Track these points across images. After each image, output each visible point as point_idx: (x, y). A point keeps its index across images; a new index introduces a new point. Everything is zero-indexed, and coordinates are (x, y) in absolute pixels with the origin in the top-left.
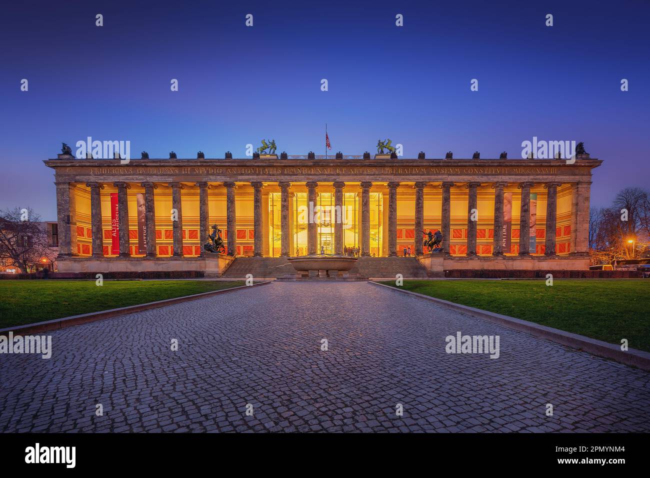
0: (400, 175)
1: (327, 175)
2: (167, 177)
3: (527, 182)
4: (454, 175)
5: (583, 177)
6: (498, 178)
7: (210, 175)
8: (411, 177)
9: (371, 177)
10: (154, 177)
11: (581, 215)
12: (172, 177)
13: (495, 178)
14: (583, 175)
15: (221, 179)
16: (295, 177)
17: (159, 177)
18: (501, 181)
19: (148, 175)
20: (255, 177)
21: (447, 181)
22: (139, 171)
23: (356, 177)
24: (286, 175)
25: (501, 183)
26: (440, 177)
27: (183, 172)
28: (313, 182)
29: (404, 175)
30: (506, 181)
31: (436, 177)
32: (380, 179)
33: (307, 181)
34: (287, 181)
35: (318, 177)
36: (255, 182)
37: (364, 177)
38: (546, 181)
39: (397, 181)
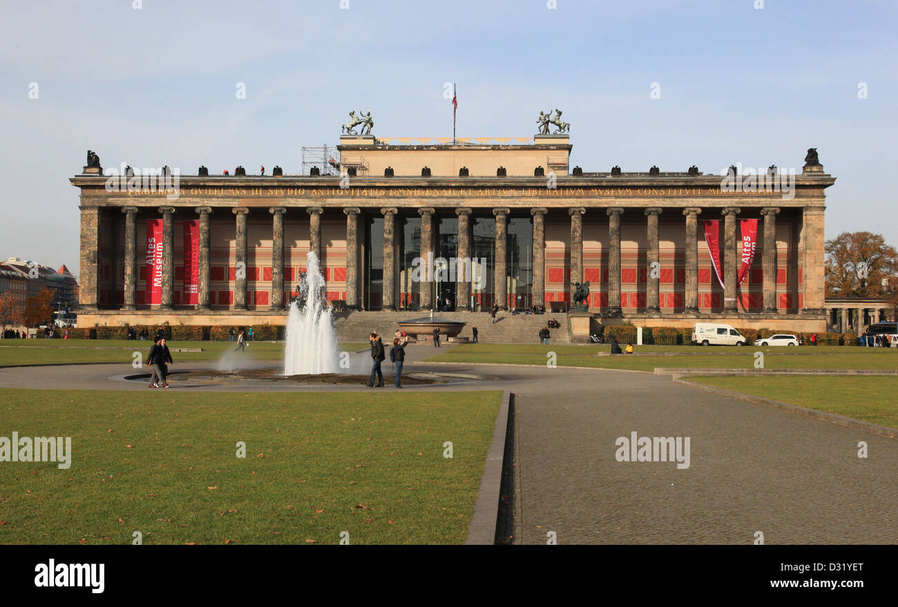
0: (548, 197)
1: (448, 198)
2: (231, 199)
3: (728, 207)
4: (624, 197)
5: (813, 199)
6: (688, 202)
7: (289, 197)
8: (564, 200)
9: (508, 200)
10: (213, 199)
11: (812, 254)
12: (238, 200)
13: (683, 201)
14: (813, 196)
15: (303, 202)
16: (403, 200)
17: (219, 199)
18: (691, 205)
19: (206, 197)
20: (350, 200)
21: (614, 205)
22: (194, 192)
23: (486, 200)
24: (391, 197)
25: (691, 209)
26: (604, 200)
27: (253, 194)
28: (429, 207)
29: (553, 198)
30: (698, 206)
31: (598, 200)
32: (521, 203)
33: (420, 206)
34: (392, 205)
35: (435, 200)
36: (349, 207)
37: (498, 200)
38: (758, 206)
39: (544, 206)
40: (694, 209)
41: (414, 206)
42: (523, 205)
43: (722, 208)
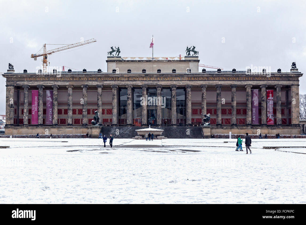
0: (193, 81)
1: (153, 81)
2: (66, 82)
3: (263, 85)
4: (222, 81)
6: (247, 83)
7: (89, 81)
8: (199, 82)
9: (177, 82)
10: (59, 82)
12: (69, 82)
13: (245, 82)
14: (294, 81)
15: (95, 83)
16: (135, 82)
17: (61, 82)
18: (248, 84)
19: (56, 81)
20: (114, 82)
21: (219, 84)
22: (51, 79)
23: (168, 82)
24: (130, 81)
26: (215, 82)
27: (75, 80)
28: (145, 85)
29: (194, 81)
30: (251, 84)
31: (212, 82)
32: (182, 83)
33: (142, 84)
34: (131, 84)
35: (148, 82)
36: (113, 85)
37: (173, 82)
38: (274, 84)
39: (191, 84)
40: (249, 85)
41: (139, 84)
42: (182, 84)
43: (260, 85)
